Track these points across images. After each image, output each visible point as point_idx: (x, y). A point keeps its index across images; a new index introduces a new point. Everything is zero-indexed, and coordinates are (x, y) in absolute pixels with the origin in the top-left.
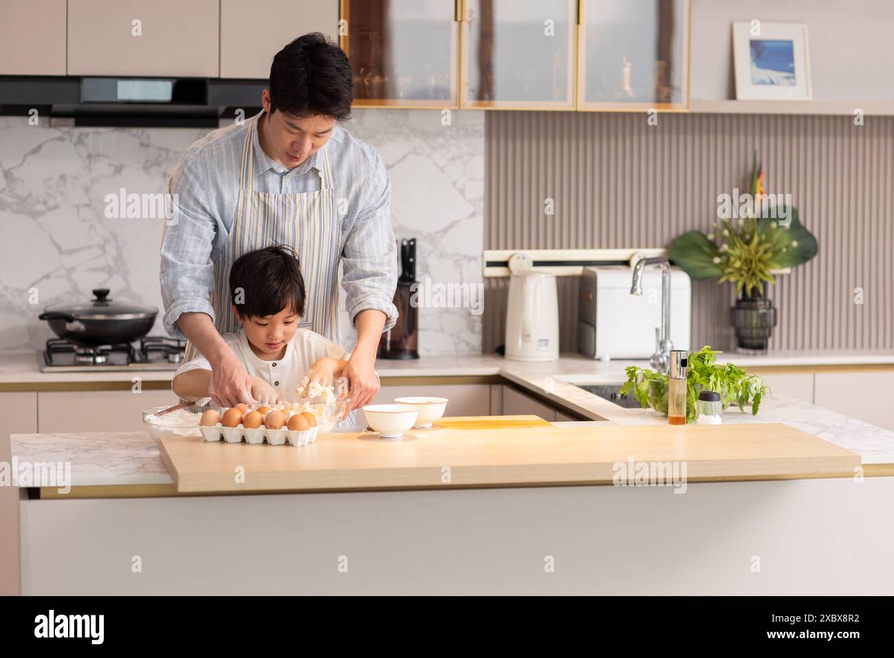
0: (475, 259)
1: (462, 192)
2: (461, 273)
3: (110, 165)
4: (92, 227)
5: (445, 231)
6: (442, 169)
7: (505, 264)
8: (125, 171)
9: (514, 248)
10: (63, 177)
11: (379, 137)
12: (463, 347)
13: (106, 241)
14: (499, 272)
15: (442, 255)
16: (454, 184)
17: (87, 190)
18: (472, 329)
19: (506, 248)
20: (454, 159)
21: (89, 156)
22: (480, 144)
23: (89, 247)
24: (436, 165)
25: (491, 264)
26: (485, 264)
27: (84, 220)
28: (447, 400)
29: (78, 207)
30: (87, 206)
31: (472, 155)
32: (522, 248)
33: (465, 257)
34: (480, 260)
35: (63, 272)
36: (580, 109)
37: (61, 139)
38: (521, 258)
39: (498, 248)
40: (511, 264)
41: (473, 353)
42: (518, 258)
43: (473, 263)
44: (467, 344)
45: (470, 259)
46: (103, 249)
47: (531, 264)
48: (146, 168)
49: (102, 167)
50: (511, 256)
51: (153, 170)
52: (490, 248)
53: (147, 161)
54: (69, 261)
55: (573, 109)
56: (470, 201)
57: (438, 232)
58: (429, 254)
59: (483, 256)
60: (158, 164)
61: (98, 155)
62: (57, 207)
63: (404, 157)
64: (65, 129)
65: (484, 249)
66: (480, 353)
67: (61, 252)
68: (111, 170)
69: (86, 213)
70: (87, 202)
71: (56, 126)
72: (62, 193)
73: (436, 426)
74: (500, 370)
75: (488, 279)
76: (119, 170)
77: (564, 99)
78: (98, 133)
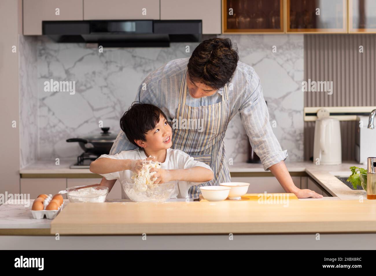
0: (300, 112)
1: (293, 78)
2: (292, 119)
3: (117, 66)
4: (108, 97)
5: (284, 97)
6: (282, 66)
7: (315, 114)
8: (124, 69)
9: (320, 106)
10: (94, 73)
11: (248, 49)
12: (294, 157)
13: (115, 104)
14: (311, 118)
15: (282, 110)
16: (288, 73)
17: (106, 79)
18: (298, 148)
19: (316, 106)
20: (288, 60)
21: (107, 62)
22: (301, 52)
23: (107, 107)
24: (278, 63)
25: (307, 114)
26: (305, 115)
27: (105, 94)
28: (249, 184)
29: (101, 87)
30: (106, 87)
31: (298, 58)
32: (324, 106)
33: (294, 111)
34: (302, 113)
35: (94, 119)
36: (349, 32)
37: (93, 54)
38: (323, 111)
39: (312, 106)
40: (318, 115)
41: (300, 160)
42: (322, 111)
43: (298, 114)
44: (296, 156)
45: (297, 112)
46: (114, 108)
47: (329, 114)
48: (135, 68)
49: (113, 67)
50: (318, 111)
51: (139, 69)
52: (307, 106)
53: (135, 64)
54: (97, 114)
55: (346, 32)
56: (296, 82)
57: (280, 98)
58: (276, 109)
59: (304, 110)
60: (141, 65)
61: (111, 62)
62: (91, 87)
63: (261, 60)
64: (95, 49)
65: (305, 107)
66: (303, 160)
67: (93, 109)
68: (118, 69)
69: (105, 90)
70: (106, 85)
71: (90, 48)
72: (94, 81)
73: (243, 198)
74: (305, 169)
75: (307, 122)
76: (121, 69)
77: (341, 27)
78: (111, 51)
